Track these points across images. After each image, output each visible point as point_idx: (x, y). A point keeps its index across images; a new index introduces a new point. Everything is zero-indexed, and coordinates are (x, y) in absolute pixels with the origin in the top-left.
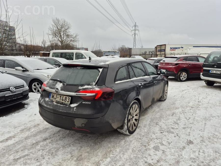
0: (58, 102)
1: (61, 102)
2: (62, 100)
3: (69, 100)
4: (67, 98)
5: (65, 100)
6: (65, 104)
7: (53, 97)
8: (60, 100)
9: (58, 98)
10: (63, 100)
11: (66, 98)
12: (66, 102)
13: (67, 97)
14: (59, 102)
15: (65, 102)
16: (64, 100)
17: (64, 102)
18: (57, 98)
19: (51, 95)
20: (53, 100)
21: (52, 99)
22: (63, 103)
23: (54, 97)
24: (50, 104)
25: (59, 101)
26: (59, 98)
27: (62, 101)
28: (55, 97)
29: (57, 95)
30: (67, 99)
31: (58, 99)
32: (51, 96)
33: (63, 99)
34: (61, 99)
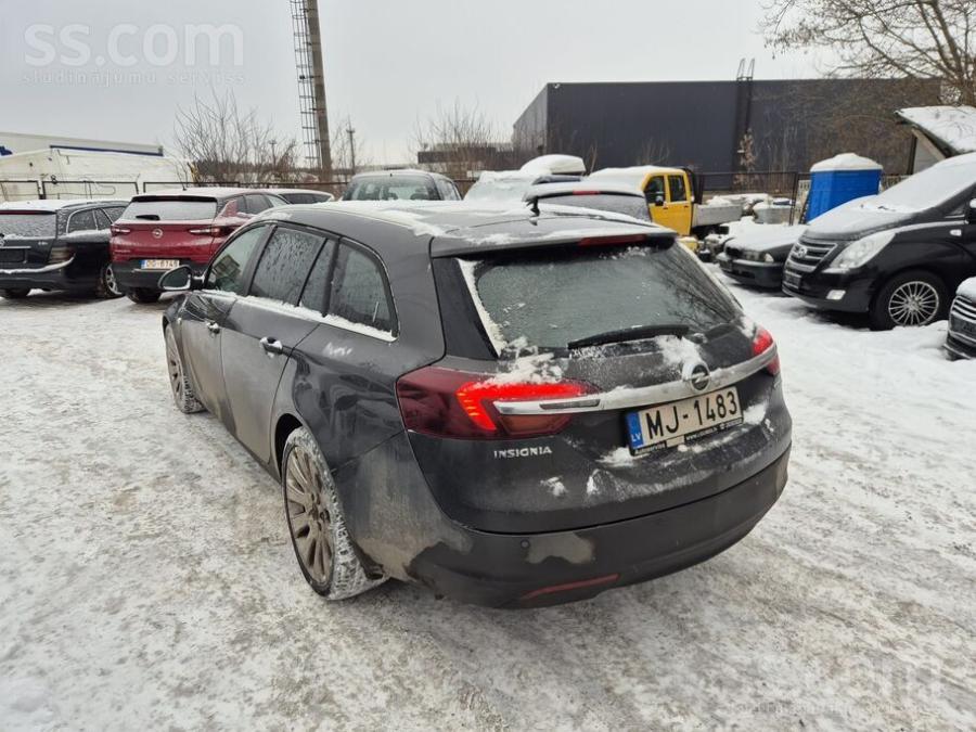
0: (695, 436)
1: (711, 427)
2: (709, 417)
3: (733, 402)
4: (724, 396)
5: (722, 412)
6: (729, 425)
7: (654, 427)
8: (701, 423)
9: (686, 417)
10: (713, 416)
11: (720, 401)
12: (729, 417)
13: (724, 393)
14: (702, 434)
15: (724, 420)
16: (716, 412)
17: (718, 420)
18: (680, 419)
19: (637, 423)
20: (665, 442)
21: (657, 439)
22: (718, 426)
23: (664, 423)
24: (669, 466)
25: (701, 427)
26: (693, 413)
27: (711, 423)
28: (667, 419)
29: (675, 408)
30: (727, 401)
31: (690, 425)
32: (639, 430)
33: (710, 413)
34: (704, 416)
